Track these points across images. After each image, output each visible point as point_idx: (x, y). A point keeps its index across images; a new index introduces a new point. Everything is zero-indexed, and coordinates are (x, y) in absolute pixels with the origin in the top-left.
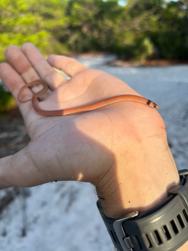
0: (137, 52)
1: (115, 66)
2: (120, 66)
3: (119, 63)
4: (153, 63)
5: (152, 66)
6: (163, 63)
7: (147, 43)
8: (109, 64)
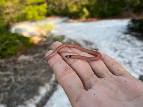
0: (81, 14)
1: (70, 22)
2: (72, 22)
3: (71, 20)
4: (89, 19)
5: (89, 21)
6: (94, 19)
7: (85, 10)
8: (65, 21)
